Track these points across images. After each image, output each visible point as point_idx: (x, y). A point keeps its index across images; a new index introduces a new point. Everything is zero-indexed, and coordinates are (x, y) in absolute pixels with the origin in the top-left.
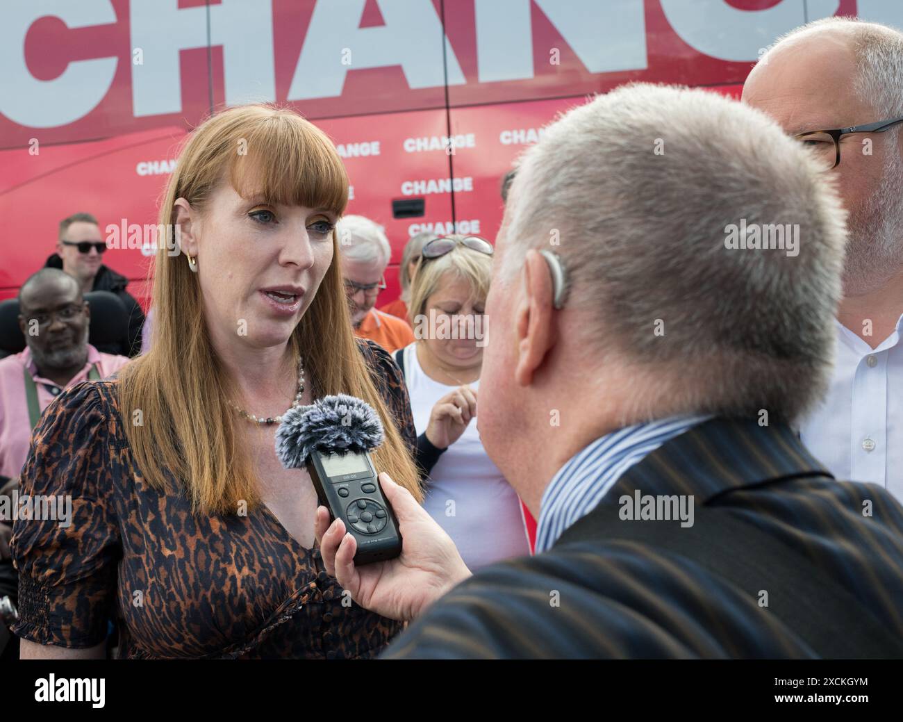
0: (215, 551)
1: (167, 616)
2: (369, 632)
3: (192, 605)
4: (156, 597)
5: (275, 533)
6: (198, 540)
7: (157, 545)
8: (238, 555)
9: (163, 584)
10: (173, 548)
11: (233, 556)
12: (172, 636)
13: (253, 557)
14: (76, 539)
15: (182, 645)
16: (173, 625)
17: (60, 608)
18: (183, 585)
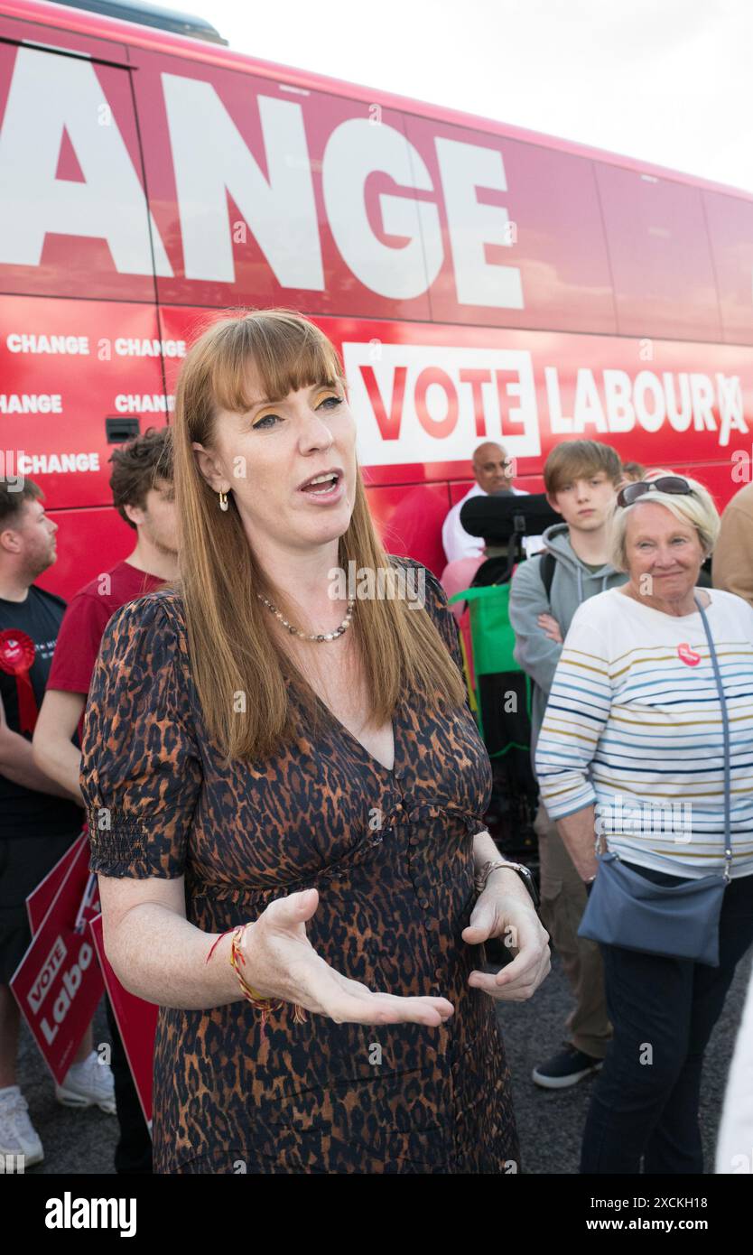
0: (307, 772)
1: (262, 840)
2: (451, 858)
3: (291, 827)
4: (249, 821)
5: (356, 754)
6: (290, 763)
7: (245, 767)
8: (330, 776)
9: (257, 807)
10: (263, 770)
11: (326, 777)
12: (265, 860)
13: (343, 777)
14: (170, 762)
15: (276, 870)
16: (269, 850)
17: (159, 837)
18: (279, 807)
